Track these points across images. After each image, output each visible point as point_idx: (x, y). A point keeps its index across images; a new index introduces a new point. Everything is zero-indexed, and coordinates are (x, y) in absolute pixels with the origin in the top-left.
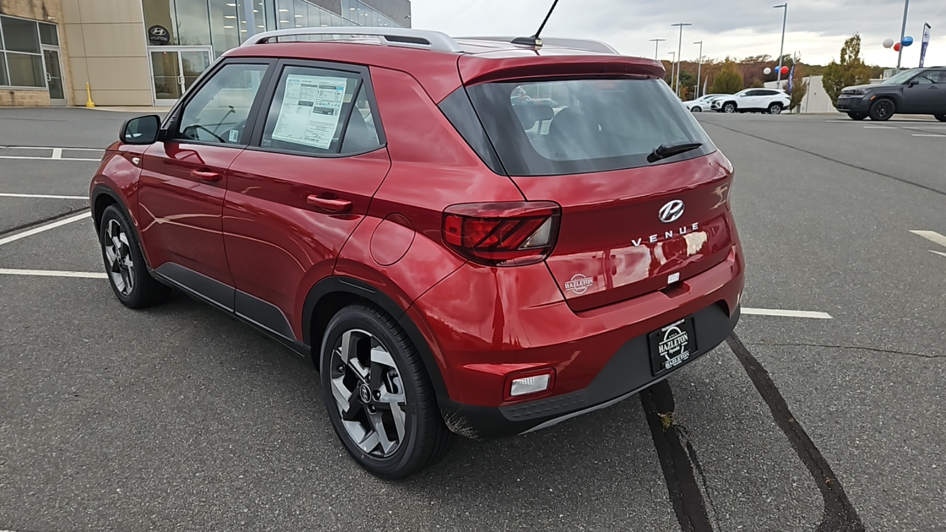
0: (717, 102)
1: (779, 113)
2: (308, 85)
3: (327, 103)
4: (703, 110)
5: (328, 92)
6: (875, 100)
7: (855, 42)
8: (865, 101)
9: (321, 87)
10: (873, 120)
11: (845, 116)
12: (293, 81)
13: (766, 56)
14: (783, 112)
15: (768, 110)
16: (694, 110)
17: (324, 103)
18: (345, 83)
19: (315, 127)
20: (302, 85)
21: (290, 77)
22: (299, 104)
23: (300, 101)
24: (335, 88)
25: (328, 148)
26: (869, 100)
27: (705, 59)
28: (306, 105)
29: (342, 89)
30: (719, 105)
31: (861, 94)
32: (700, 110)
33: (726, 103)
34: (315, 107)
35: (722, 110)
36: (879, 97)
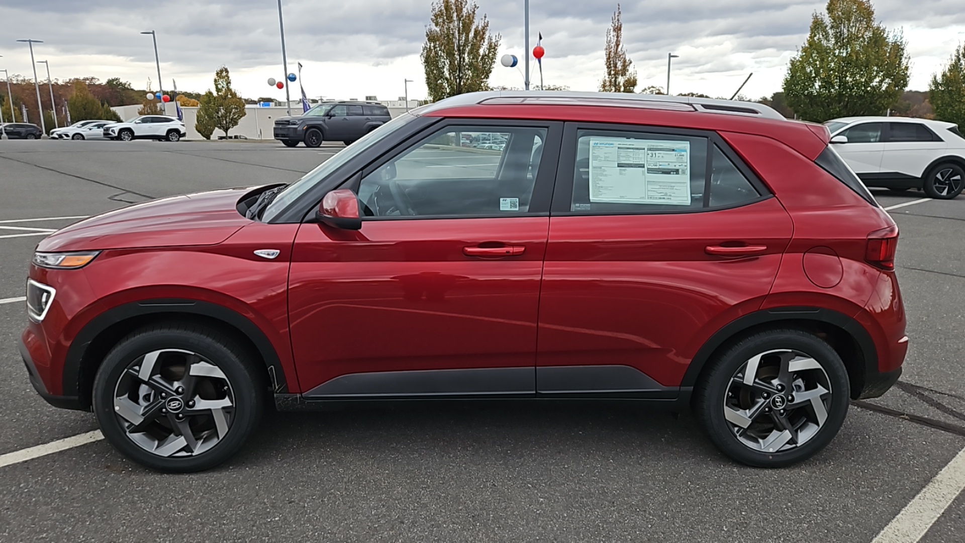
0: (111, 129)
1: (178, 140)
2: (628, 148)
3: (667, 164)
4: (86, 138)
5: (664, 154)
6: (307, 129)
7: (224, 74)
8: (300, 130)
9: (650, 149)
10: (308, 146)
11: (279, 143)
12: (601, 144)
13: (93, 78)
14: (181, 139)
15: (166, 138)
16: (75, 137)
17: (660, 164)
18: (689, 145)
19: (658, 187)
20: (619, 148)
21: (593, 140)
22: (618, 166)
23: (618, 164)
24: (673, 150)
25: (689, 204)
26: (303, 129)
27: (20, 78)
28: (632, 167)
29: (685, 151)
30: (114, 133)
31: (295, 124)
32: (84, 138)
33: (121, 130)
34: (648, 169)
35: (119, 138)
36: (310, 127)
